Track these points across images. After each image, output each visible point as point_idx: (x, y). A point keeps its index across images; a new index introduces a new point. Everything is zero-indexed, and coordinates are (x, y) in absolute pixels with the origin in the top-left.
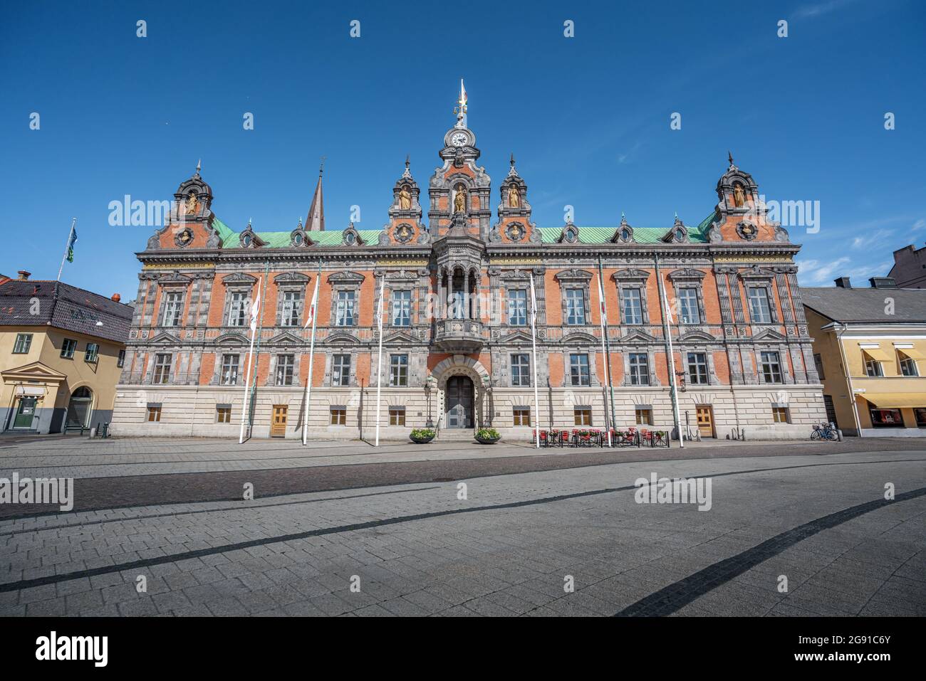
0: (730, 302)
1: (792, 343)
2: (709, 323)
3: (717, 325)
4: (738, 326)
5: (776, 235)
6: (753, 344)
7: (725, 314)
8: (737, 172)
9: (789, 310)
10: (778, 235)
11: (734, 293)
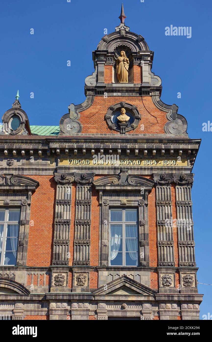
0: (72, 230)
1: (165, 302)
2: (28, 264)
3: (42, 269)
4: (75, 270)
5: (168, 124)
6: (96, 302)
7: (58, 249)
8: (123, 33)
9: (170, 245)
10: (172, 125)
11: (81, 214)
